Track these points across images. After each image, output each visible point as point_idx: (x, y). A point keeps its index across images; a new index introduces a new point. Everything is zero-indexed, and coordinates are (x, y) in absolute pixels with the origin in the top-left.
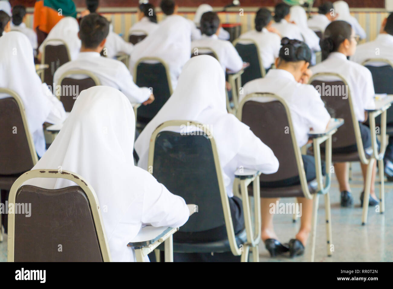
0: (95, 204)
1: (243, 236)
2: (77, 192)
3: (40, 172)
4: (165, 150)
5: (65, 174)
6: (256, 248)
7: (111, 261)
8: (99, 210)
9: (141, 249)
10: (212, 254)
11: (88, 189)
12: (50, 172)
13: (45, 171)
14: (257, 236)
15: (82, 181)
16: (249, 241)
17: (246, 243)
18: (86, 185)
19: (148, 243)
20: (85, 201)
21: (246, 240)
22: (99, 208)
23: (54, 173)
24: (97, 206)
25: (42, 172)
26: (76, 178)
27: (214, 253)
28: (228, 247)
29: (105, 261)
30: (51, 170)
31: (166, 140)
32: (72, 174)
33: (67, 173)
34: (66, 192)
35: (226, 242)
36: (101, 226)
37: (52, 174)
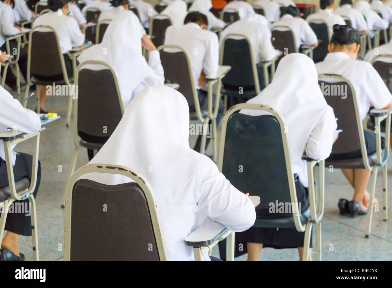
0: (153, 203)
1: (307, 213)
2: (134, 189)
3: (97, 167)
4: (237, 131)
5: (122, 170)
6: (319, 224)
7: (168, 260)
8: (156, 209)
9: (200, 248)
10: (278, 229)
11: (146, 186)
12: (107, 167)
13: (103, 166)
14: (321, 213)
15: (140, 178)
16: (313, 218)
17: (310, 219)
18: (144, 183)
19: (207, 243)
20: (143, 199)
21: (310, 217)
22: (156, 207)
23: (111, 169)
24: (155, 204)
25: (100, 167)
26: (133, 175)
27: (280, 229)
28: (293, 223)
29: (161, 260)
30: (109, 165)
31: (237, 122)
32: (130, 171)
33: (125, 170)
34: (123, 189)
35: (291, 219)
36: (158, 225)
37: (110, 169)
